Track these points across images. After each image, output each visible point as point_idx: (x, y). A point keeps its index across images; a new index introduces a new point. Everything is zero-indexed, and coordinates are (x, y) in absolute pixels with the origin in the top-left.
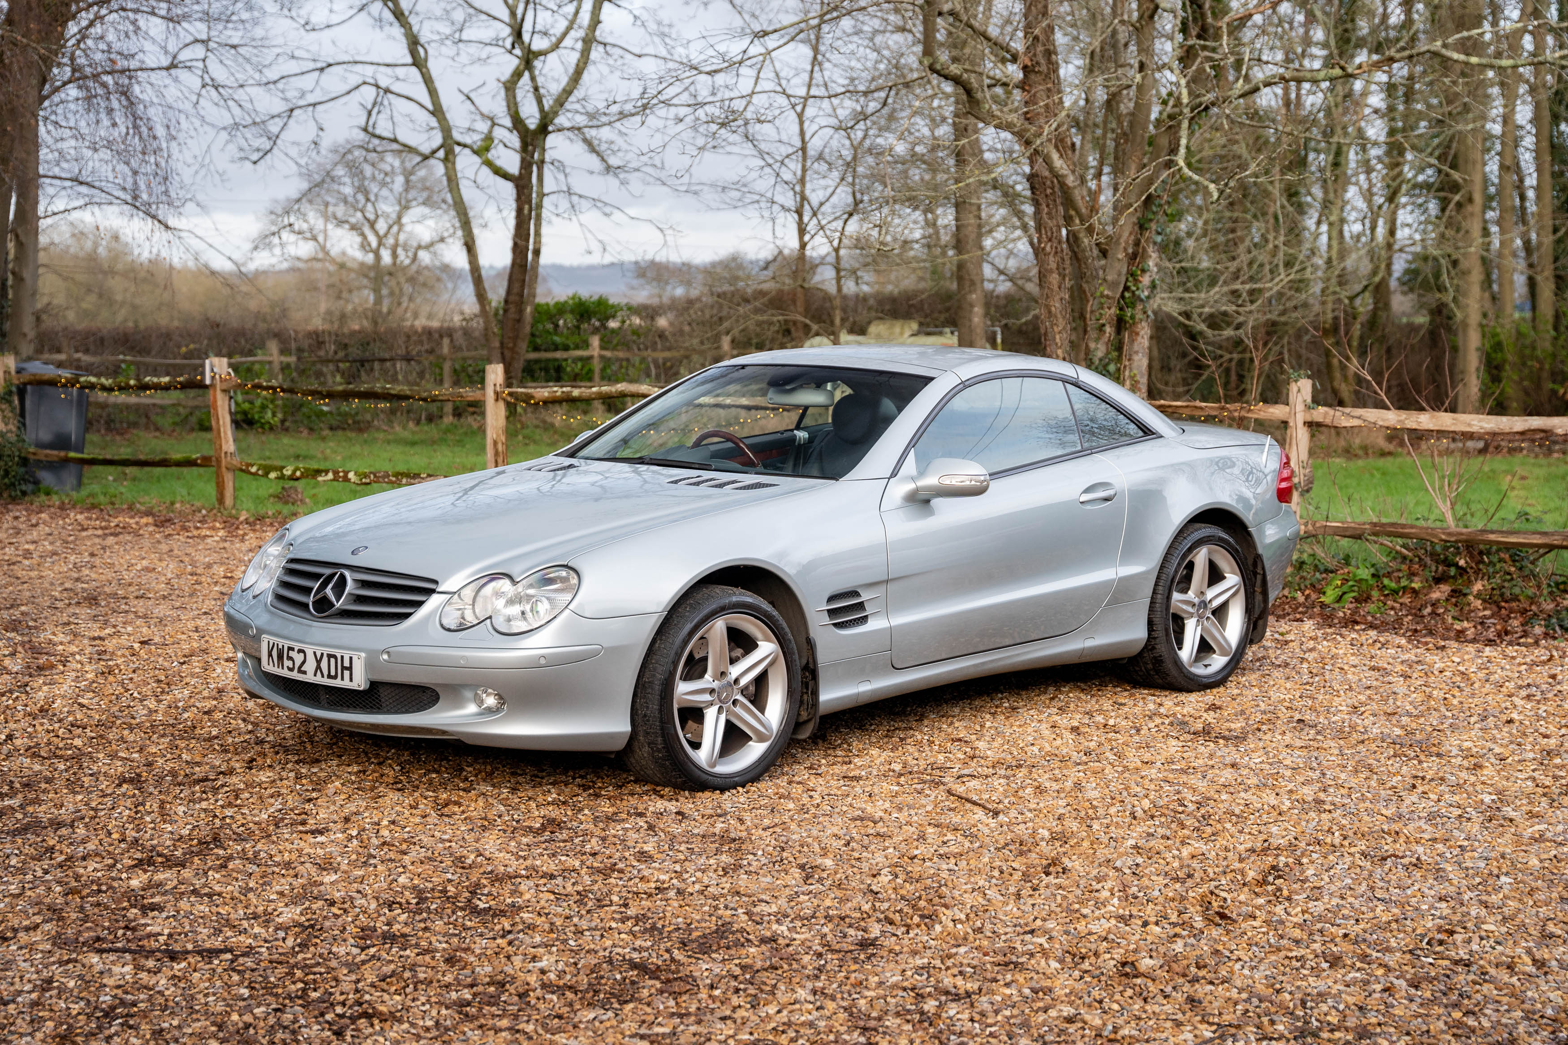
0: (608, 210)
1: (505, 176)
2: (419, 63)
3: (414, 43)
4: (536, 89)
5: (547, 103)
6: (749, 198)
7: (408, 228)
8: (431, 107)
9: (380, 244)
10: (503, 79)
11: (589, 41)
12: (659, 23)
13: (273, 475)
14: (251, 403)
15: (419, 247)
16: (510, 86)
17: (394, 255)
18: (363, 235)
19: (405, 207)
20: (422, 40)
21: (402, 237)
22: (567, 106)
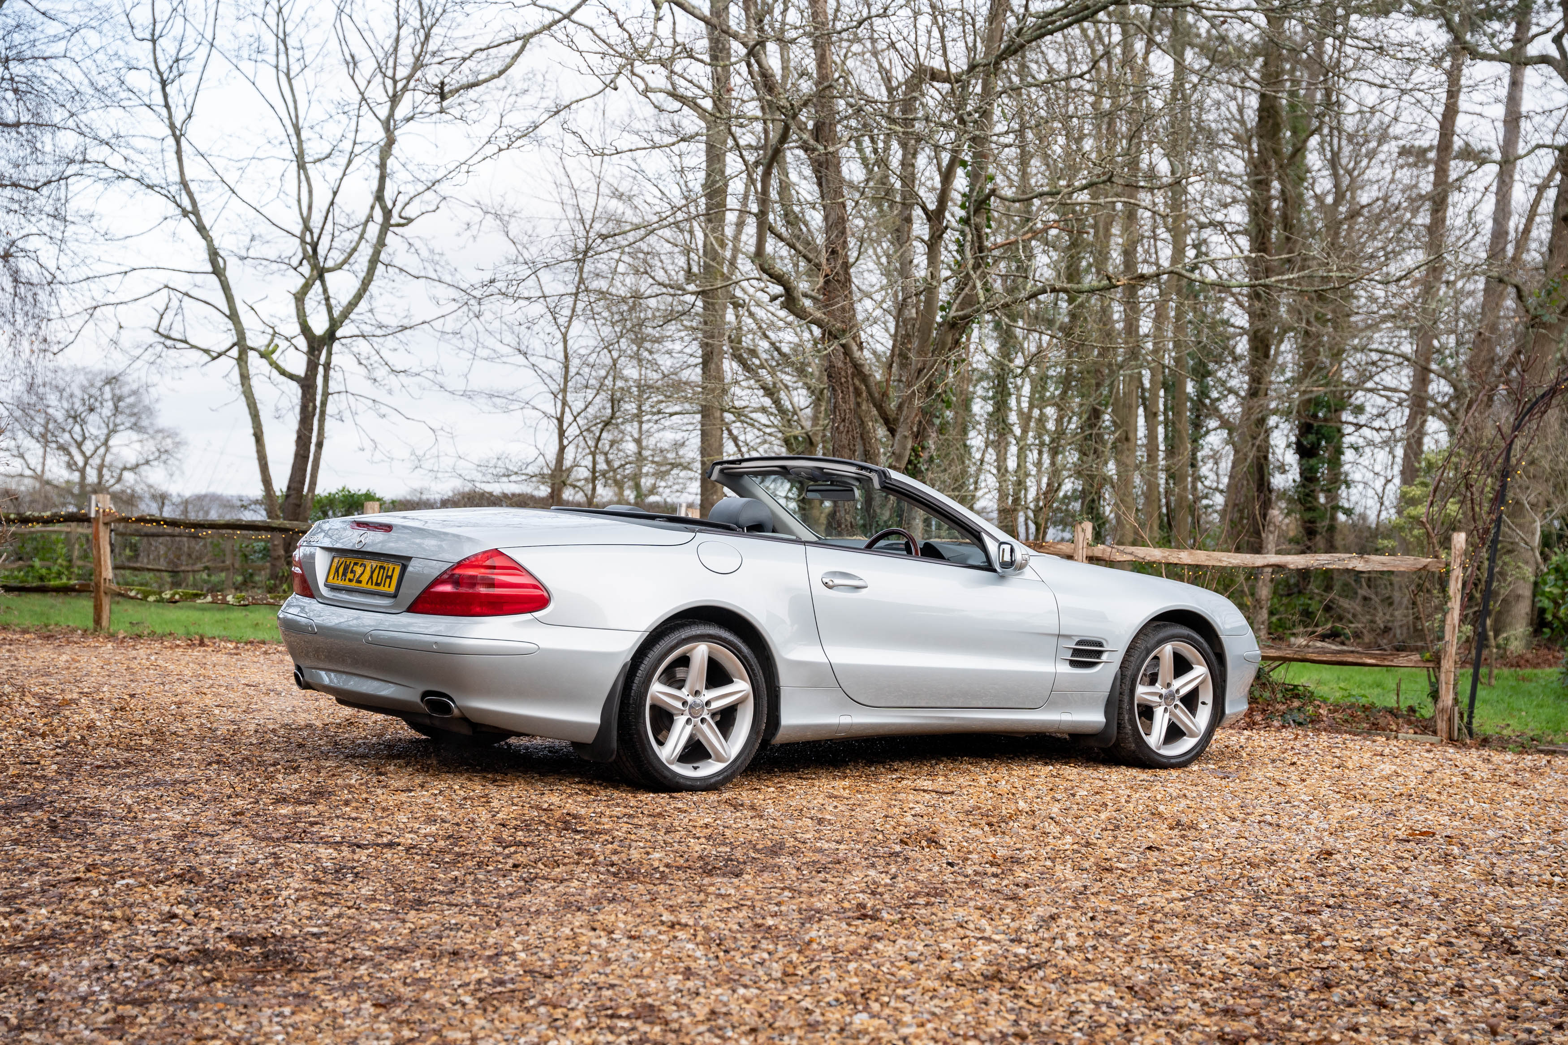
0: (384, 410)
1: (292, 377)
2: (218, 272)
3: (214, 254)
4: (327, 299)
5: (336, 313)
6: (516, 406)
7: (114, 450)
8: (228, 313)
9: (86, 464)
10: (294, 291)
11: (374, 261)
12: (432, 251)
13: (151, 598)
14: (49, 569)
15: (125, 468)
16: (300, 298)
17: (100, 475)
18: (69, 454)
19: (112, 431)
20: (222, 253)
21: (108, 458)
22: (352, 316)
